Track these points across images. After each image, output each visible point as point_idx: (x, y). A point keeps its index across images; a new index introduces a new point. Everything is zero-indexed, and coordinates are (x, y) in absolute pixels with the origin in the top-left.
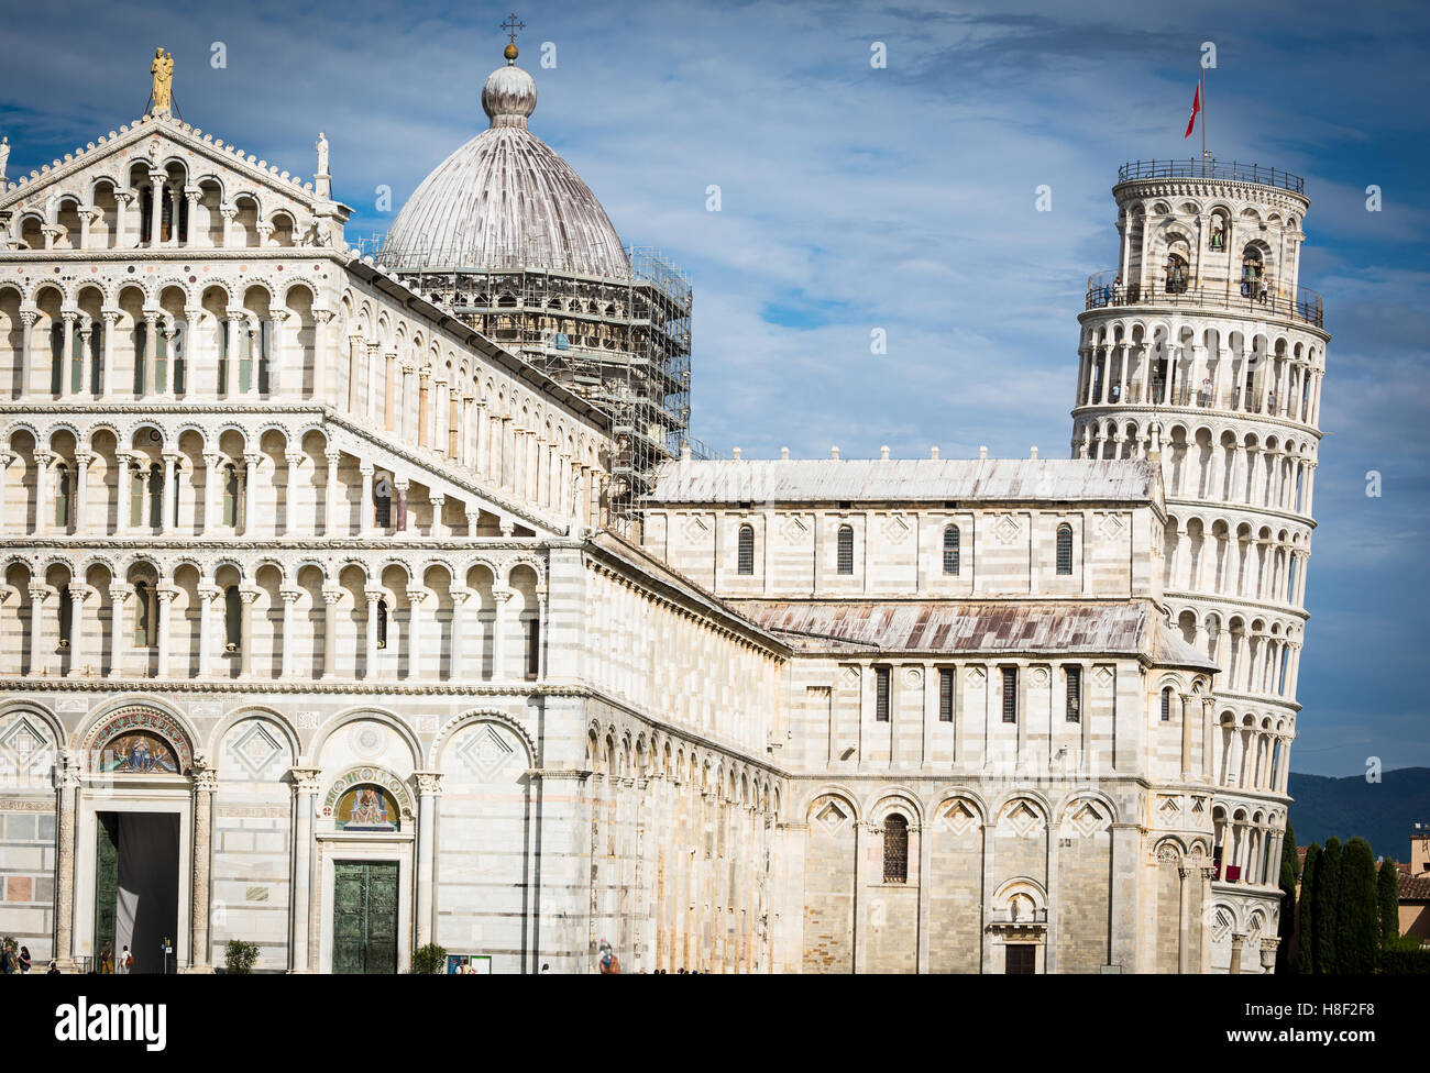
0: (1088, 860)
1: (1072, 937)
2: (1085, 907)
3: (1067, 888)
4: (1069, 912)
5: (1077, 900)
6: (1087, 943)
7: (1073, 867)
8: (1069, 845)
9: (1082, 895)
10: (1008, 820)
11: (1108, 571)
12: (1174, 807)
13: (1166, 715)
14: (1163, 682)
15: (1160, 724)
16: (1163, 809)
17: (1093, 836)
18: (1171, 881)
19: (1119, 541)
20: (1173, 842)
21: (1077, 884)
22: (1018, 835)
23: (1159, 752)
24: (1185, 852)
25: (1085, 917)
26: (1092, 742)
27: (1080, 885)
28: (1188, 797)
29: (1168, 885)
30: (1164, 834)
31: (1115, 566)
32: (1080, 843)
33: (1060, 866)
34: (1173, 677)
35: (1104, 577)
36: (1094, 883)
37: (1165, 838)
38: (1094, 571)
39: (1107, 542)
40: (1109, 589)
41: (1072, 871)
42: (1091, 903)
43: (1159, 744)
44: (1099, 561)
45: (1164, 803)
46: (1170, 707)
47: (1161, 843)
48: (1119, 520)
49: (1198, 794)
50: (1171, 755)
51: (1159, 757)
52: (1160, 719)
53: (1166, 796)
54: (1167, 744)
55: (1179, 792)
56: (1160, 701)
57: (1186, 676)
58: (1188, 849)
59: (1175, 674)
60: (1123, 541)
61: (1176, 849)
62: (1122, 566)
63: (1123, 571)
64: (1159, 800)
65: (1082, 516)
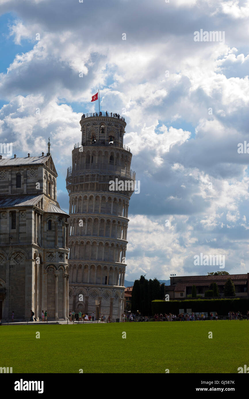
0: (18, 272)
1: (13, 296)
3: (12, 281)
4: (12, 288)
5: (15, 284)
6: (18, 298)
7: (14, 274)
8: (13, 267)
9: (17, 283)
11: (31, 186)
12: (53, 256)
13: (50, 228)
14: (49, 218)
15: (47, 231)
16: (49, 256)
17: (20, 264)
18: (52, 278)
19: (34, 177)
20: (52, 266)
21: (15, 279)
24: (56, 269)
25: (17, 290)
26: (20, 234)
28: (57, 253)
29: (51, 280)
31: (33, 184)
32: (16, 266)
33: (10, 274)
35: (29, 188)
36: (20, 279)
37: (49, 265)
38: (27, 186)
39: (31, 177)
40: (31, 191)
42: (19, 285)
43: (47, 236)
44: (28, 183)
45: (49, 254)
46: (52, 226)
47: (48, 267)
48: (34, 171)
49: (61, 252)
50: (51, 240)
51: (47, 241)
52: (48, 229)
53: (50, 252)
54: (50, 236)
55: (54, 251)
56: (48, 224)
57: (56, 216)
58: (57, 268)
59: (52, 216)
60: (36, 177)
61: (53, 269)
62: (35, 184)
63: (36, 186)
64: (47, 254)
65: (23, 170)
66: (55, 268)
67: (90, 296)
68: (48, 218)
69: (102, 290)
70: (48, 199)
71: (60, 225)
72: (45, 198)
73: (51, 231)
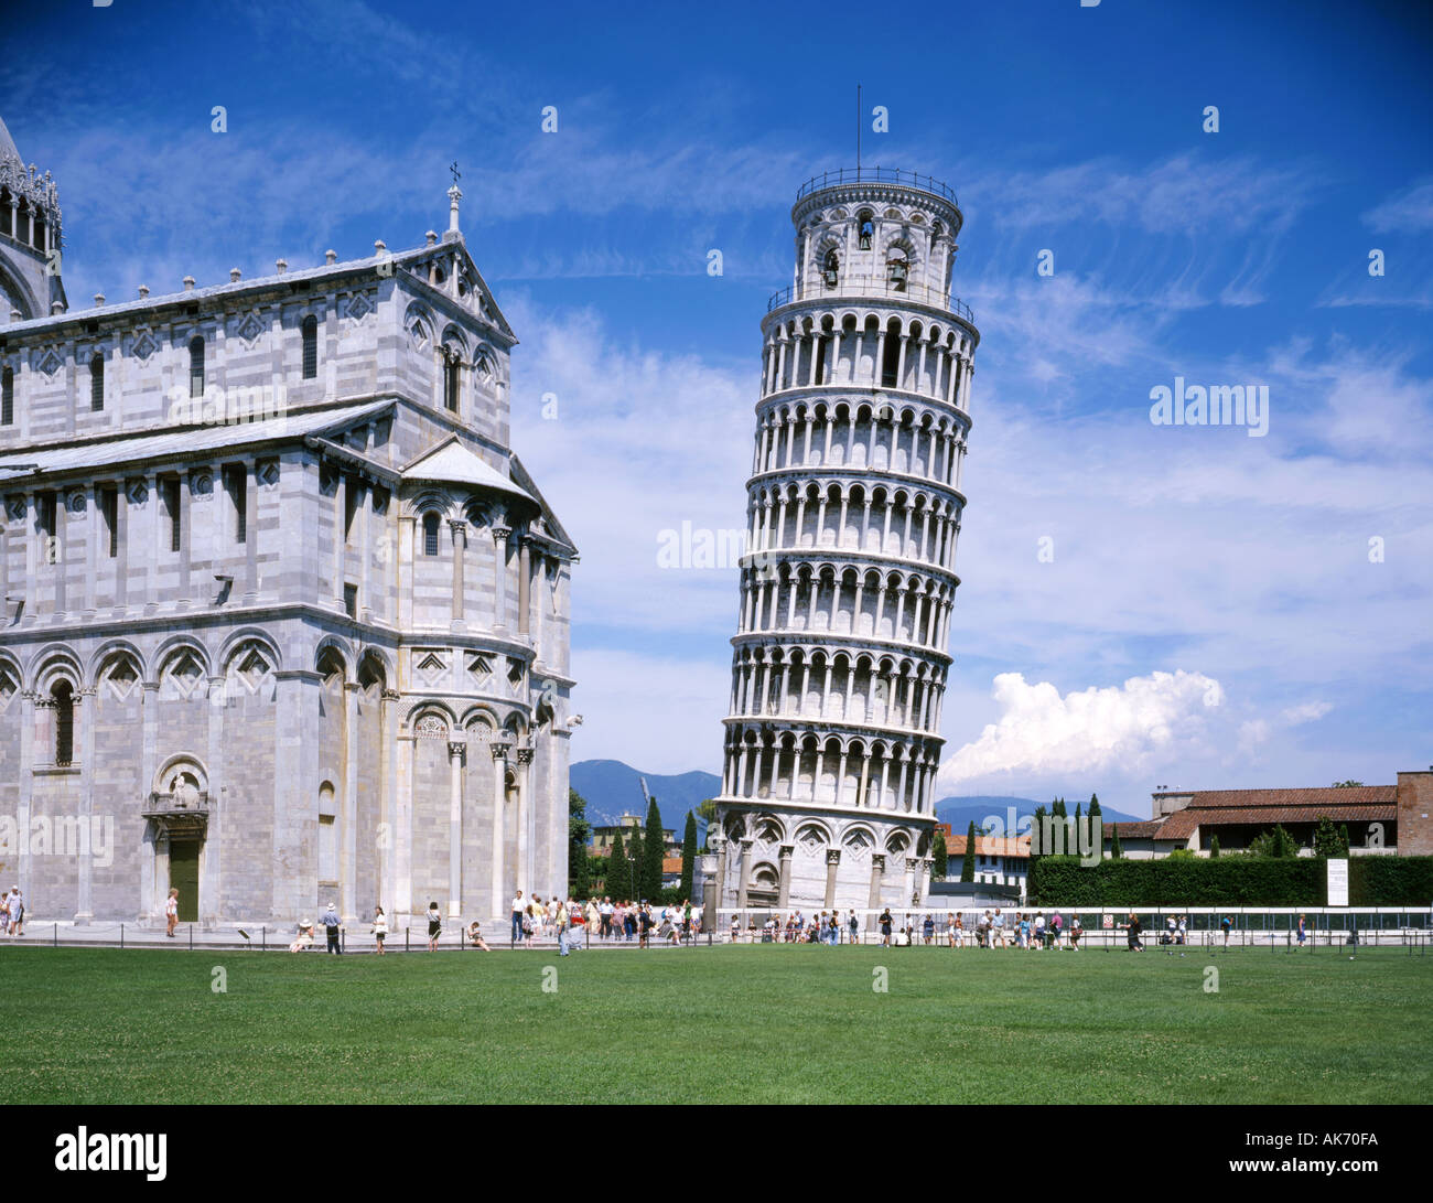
0: (254, 724)
1: (237, 828)
2: (251, 787)
3: (231, 763)
4: (234, 795)
5: (242, 778)
6: (252, 835)
7: (239, 734)
8: (234, 707)
9: (248, 772)
10: (173, 678)
11: (353, 367)
12: (440, 665)
13: (431, 546)
14: (423, 505)
15: (416, 558)
16: (424, 665)
17: (259, 691)
18: (437, 759)
19: (366, 327)
20: (437, 709)
21: (242, 757)
22: (181, 695)
23: (416, 594)
24: (455, 721)
25: (251, 800)
26: (259, 565)
27: (246, 759)
28: (459, 652)
29: (432, 765)
30: (422, 699)
31: (360, 359)
32: (245, 702)
33: (224, 733)
34: (437, 498)
35: (348, 376)
36: (261, 755)
37: (425, 704)
38: (339, 370)
40: (354, 389)
41: (237, 739)
42: (258, 781)
43: (416, 583)
44: (343, 356)
45: (423, 659)
46: (440, 537)
47: (421, 709)
48: (366, 301)
49: (478, 649)
50: (437, 598)
51: (415, 600)
52: (420, 551)
53: (426, 649)
54: (430, 583)
55: (444, 645)
56: (420, 530)
57: (455, 497)
58: (459, 718)
59: (440, 493)
60: (371, 327)
61: (443, 719)
62: (369, 358)
63: (370, 365)
64: (415, 655)
65: (325, 302)
66: (448, 718)
67: (798, 845)
68: (420, 502)
70: (437, 427)
71: (481, 536)
72: (414, 422)
73: (435, 560)
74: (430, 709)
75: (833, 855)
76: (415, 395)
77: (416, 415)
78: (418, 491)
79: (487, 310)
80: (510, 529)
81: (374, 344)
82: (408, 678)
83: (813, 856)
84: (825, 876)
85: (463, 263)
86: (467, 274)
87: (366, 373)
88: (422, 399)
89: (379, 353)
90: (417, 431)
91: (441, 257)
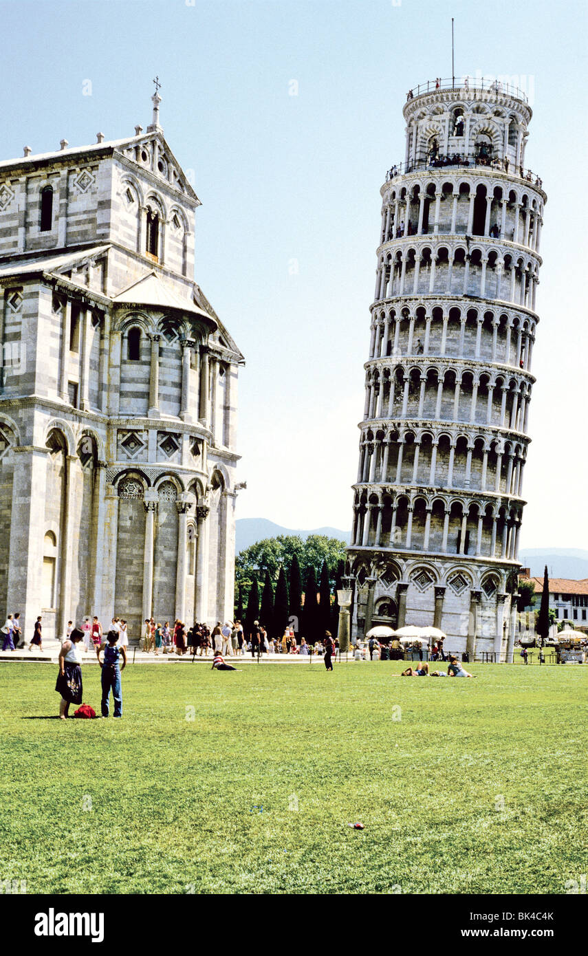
11: (79, 222)
12: (139, 444)
13: (134, 354)
14: (129, 323)
15: (123, 362)
16: (125, 444)
17: (1, 461)
18: (135, 514)
19: (90, 193)
20: (135, 476)
23: (122, 390)
24: (149, 485)
28: (153, 433)
29: (131, 518)
30: (125, 468)
31: (85, 217)
34: (139, 317)
35: (74, 229)
36: (1, 510)
37: (127, 471)
38: (68, 225)
39: (80, 196)
40: (79, 238)
43: (122, 381)
44: (73, 214)
45: (126, 438)
46: (141, 347)
47: (123, 476)
48: (90, 175)
49: (168, 430)
50: (136, 392)
51: (122, 394)
52: (125, 357)
53: (129, 431)
54: (133, 381)
55: (142, 427)
56: (126, 341)
57: (153, 317)
58: (152, 483)
59: (141, 314)
60: (93, 193)
61: (141, 484)
62: (91, 216)
63: (92, 221)
64: (120, 436)
65: (60, 176)
66: (145, 483)
67: (411, 584)
68: (126, 321)
69: (446, 569)
70: (141, 265)
71: (172, 346)
72: (123, 262)
73: (137, 364)
74: (131, 475)
75: (440, 592)
76: (124, 243)
77: (125, 256)
78: (125, 313)
79: (179, 181)
80: (194, 340)
81: (95, 206)
82: (115, 452)
83: (424, 592)
84: (433, 608)
85: (162, 147)
86: (164, 155)
87: (88, 227)
88: (129, 245)
89: (99, 212)
90: (124, 268)
91: (146, 144)
